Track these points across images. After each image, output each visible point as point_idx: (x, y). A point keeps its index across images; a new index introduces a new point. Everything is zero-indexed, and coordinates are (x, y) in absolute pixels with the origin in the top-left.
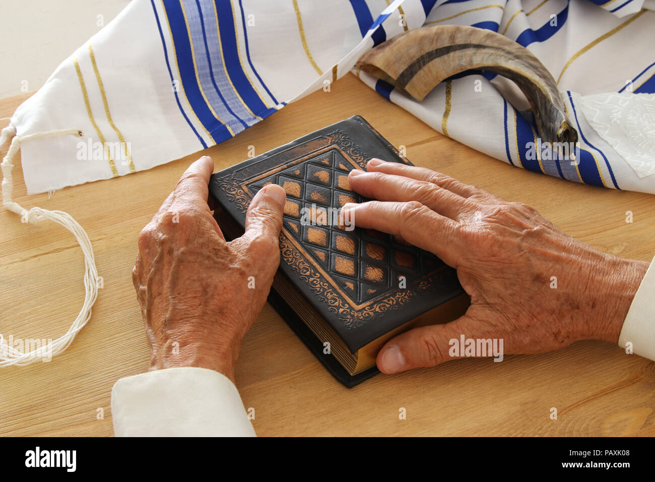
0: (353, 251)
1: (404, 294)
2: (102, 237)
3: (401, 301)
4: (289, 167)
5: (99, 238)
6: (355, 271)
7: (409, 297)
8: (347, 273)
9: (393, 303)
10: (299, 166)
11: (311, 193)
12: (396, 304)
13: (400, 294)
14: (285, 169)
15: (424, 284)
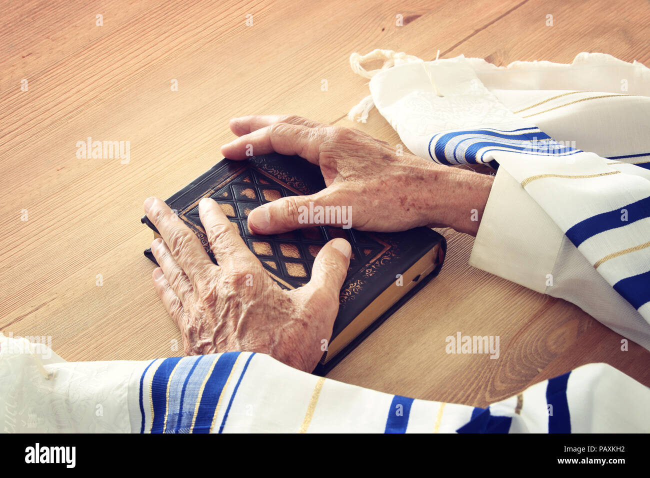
0: (299, 255)
1: (355, 284)
2: (54, 297)
3: (356, 291)
4: (216, 191)
5: (52, 298)
6: (306, 272)
7: (361, 286)
8: (301, 275)
9: (349, 294)
10: (224, 188)
11: (244, 211)
12: (352, 295)
13: (352, 285)
14: (213, 193)
15: (369, 271)
